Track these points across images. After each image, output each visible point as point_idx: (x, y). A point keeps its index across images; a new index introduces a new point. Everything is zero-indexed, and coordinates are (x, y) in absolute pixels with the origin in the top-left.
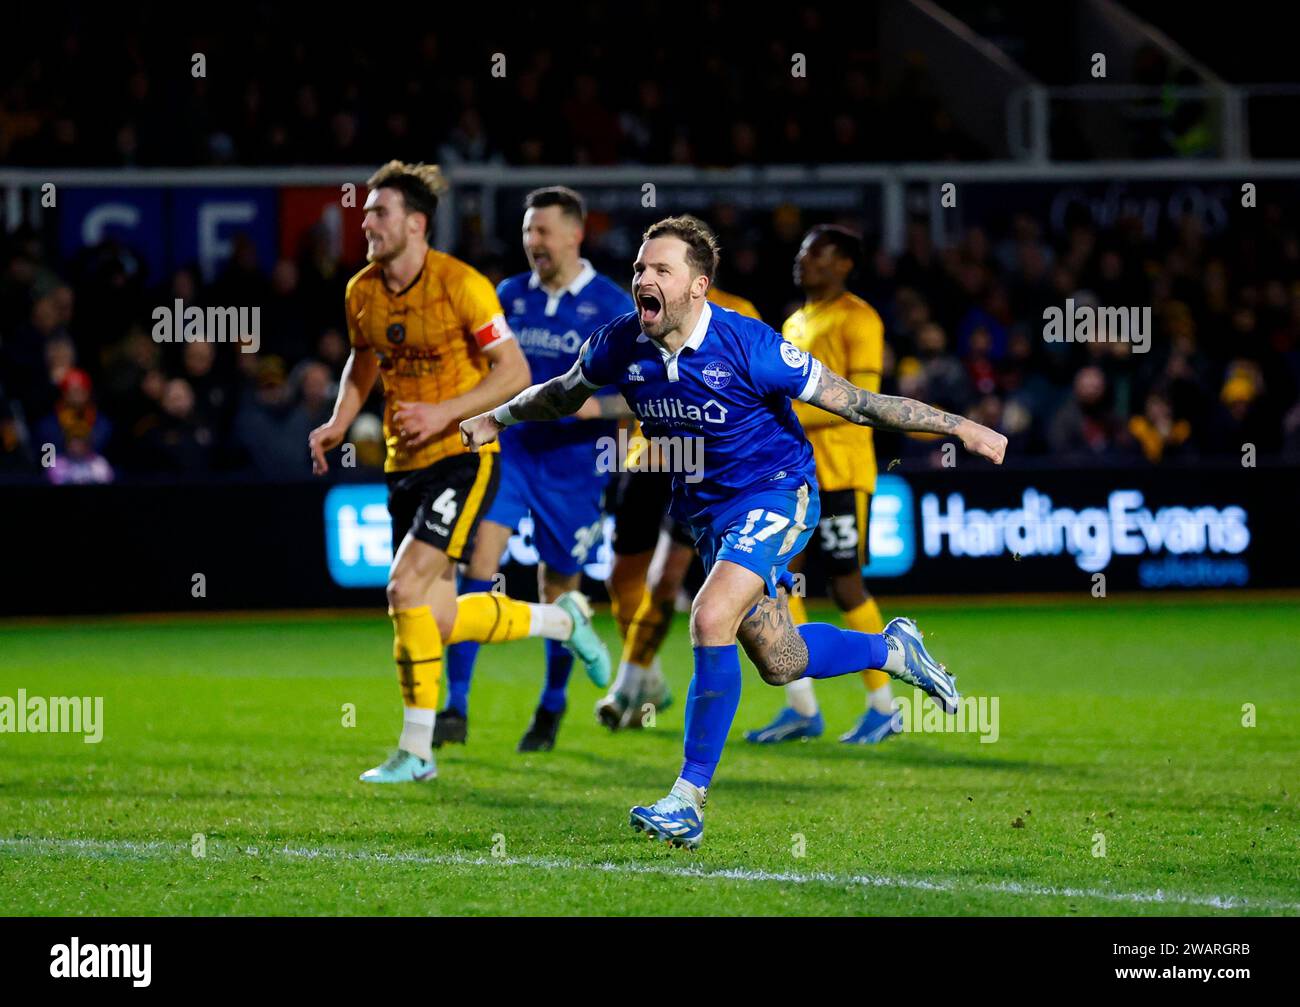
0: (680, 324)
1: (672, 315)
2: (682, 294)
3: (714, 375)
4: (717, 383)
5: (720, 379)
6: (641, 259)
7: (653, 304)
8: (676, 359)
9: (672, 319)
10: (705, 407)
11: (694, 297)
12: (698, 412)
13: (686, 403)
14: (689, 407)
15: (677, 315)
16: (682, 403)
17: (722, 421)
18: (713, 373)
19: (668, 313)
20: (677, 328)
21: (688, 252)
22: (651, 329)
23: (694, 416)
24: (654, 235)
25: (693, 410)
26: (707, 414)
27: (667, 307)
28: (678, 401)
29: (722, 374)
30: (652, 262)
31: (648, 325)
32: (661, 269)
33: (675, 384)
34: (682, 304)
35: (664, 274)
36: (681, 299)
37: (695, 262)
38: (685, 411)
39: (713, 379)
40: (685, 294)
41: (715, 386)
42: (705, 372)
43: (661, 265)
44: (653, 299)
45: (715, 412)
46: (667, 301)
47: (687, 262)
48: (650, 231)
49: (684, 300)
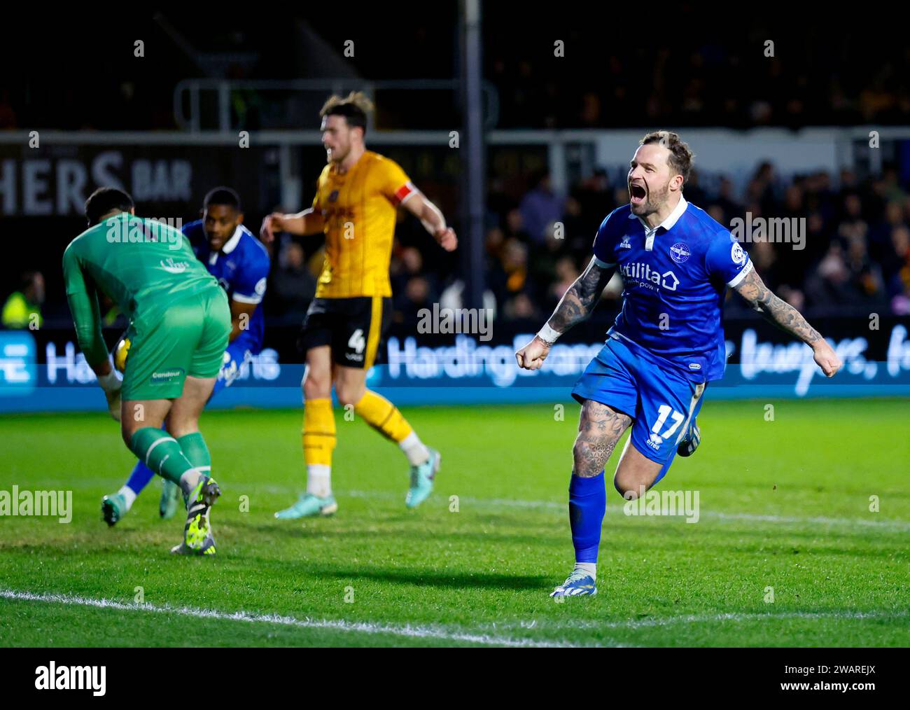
0: (659, 208)
1: (653, 201)
2: (662, 187)
3: (679, 252)
4: (678, 258)
5: (682, 256)
6: (636, 159)
7: (640, 192)
8: (654, 235)
9: (652, 204)
10: (664, 276)
11: (672, 190)
12: (658, 278)
13: (652, 268)
14: (654, 273)
15: (658, 201)
16: (650, 268)
17: (674, 288)
18: (677, 251)
19: (650, 200)
20: (656, 212)
21: (670, 157)
22: (636, 209)
23: (656, 280)
24: (647, 142)
25: (656, 275)
26: (664, 281)
27: (650, 195)
28: (648, 266)
29: (684, 253)
30: (643, 161)
31: (635, 206)
32: (648, 168)
33: (649, 253)
34: (661, 194)
35: (650, 171)
36: (660, 190)
37: (674, 165)
38: (650, 275)
39: (677, 255)
40: (664, 187)
41: (676, 260)
42: (672, 248)
43: (648, 164)
44: (640, 188)
45: (670, 281)
46: (650, 191)
47: (668, 164)
48: (645, 138)
49: (662, 192)
